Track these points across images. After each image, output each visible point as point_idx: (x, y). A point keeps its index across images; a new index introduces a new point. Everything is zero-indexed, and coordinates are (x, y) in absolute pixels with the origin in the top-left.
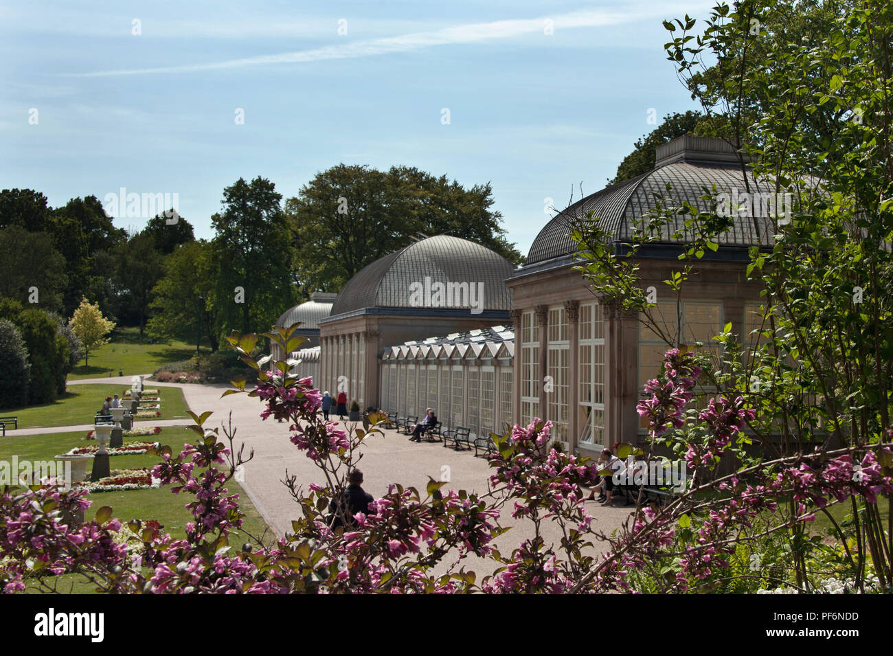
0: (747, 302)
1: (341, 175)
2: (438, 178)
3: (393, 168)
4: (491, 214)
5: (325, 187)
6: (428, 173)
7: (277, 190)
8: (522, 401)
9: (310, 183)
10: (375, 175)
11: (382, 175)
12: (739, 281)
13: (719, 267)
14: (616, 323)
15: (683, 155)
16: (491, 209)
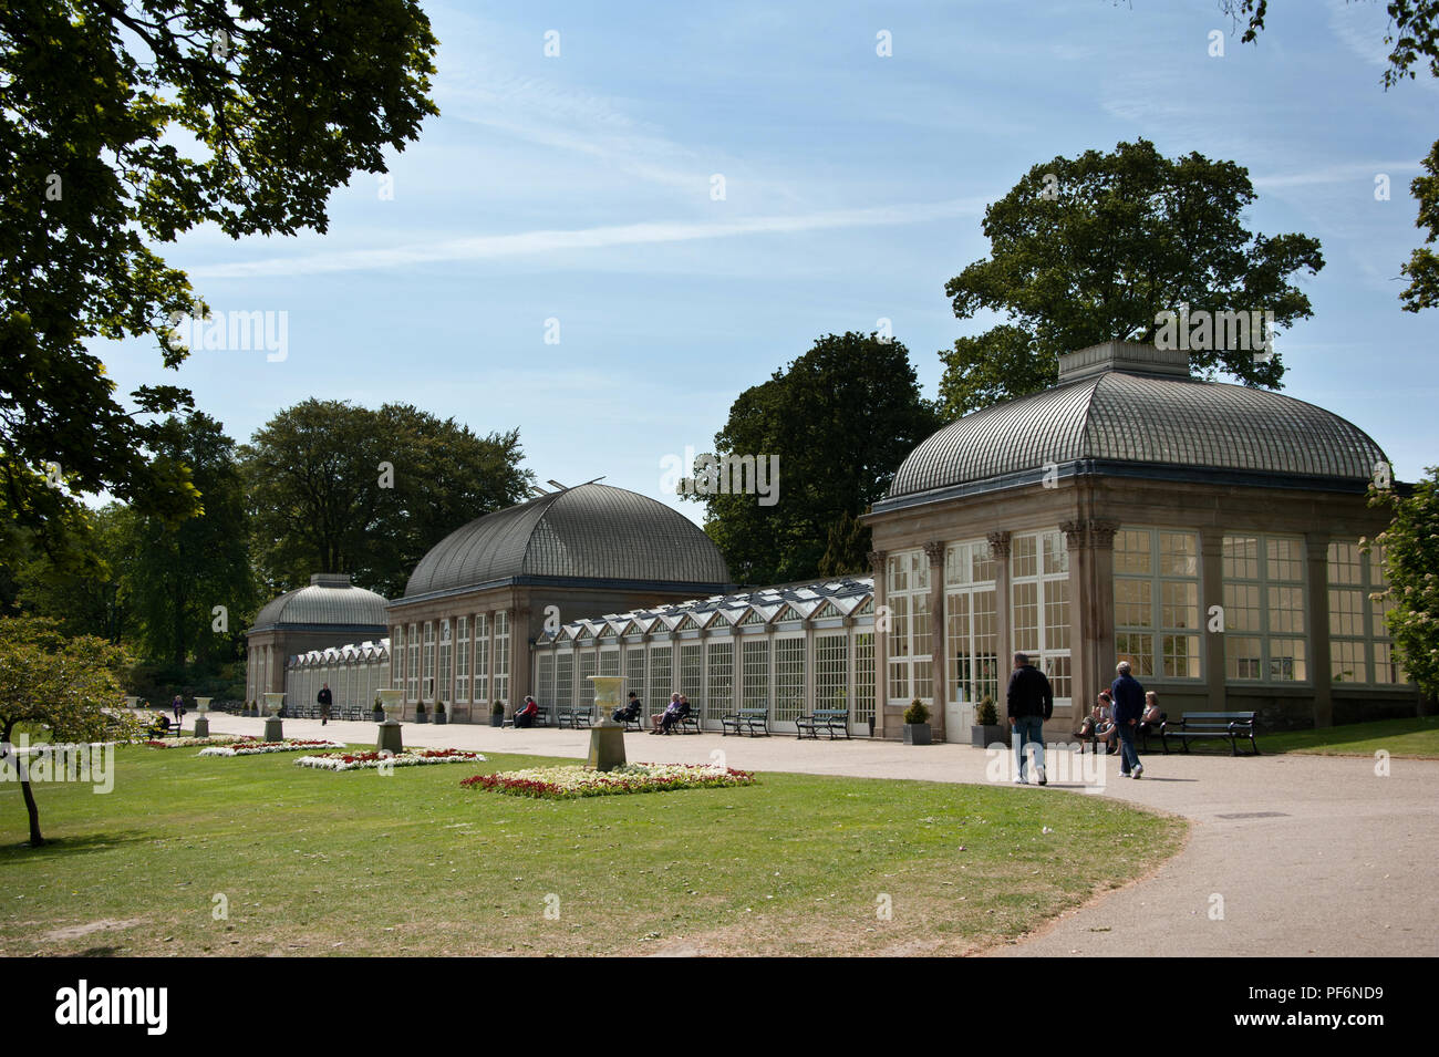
0: (1227, 531)
1: (311, 413)
2: (443, 421)
3: (386, 406)
4: (521, 473)
5: (291, 431)
6: (431, 414)
7: (225, 432)
8: (888, 663)
9: (268, 425)
10: (361, 414)
11: (372, 415)
12: (1217, 506)
13: (1198, 489)
14: (1088, 554)
15: (1110, 364)
16: (520, 466)
